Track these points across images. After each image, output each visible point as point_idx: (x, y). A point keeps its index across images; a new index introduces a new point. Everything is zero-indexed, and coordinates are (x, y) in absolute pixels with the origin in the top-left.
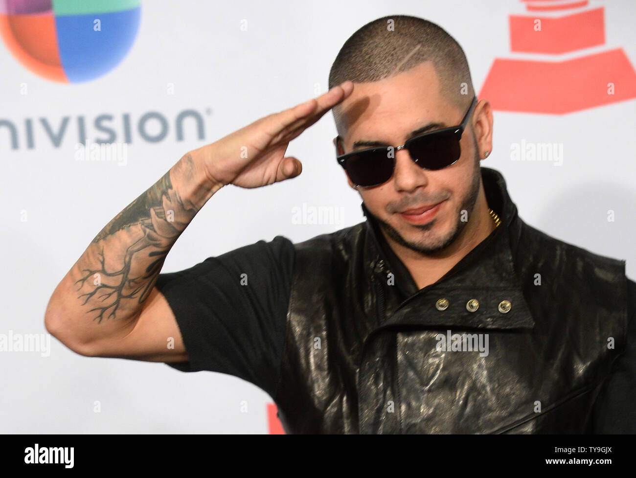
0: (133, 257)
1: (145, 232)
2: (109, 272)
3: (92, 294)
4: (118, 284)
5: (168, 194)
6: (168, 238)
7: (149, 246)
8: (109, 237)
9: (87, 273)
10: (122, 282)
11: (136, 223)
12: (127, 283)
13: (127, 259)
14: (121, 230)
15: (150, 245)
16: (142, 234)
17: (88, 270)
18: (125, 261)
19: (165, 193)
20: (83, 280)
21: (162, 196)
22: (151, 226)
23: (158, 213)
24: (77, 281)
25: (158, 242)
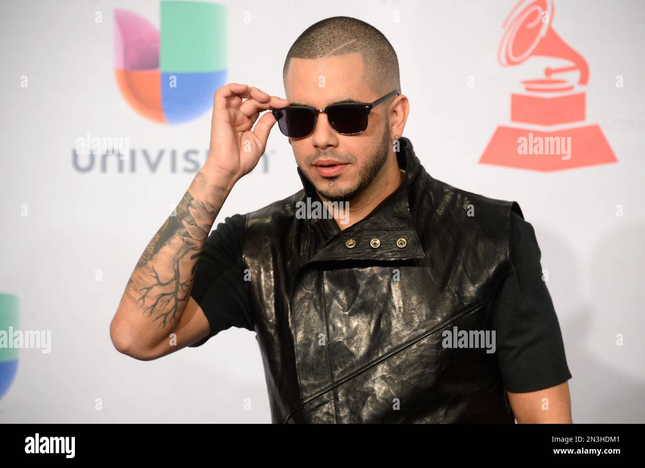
0: (180, 263)
1: (183, 240)
2: (164, 282)
3: (154, 306)
4: (173, 290)
5: (192, 205)
6: (200, 240)
7: (188, 251)
8: (155, 256)
9: (145, 291)
10: (176, 287)
11: (174, 236)
12: (180, 287)
13: (176, 267)
14: (163, 247)
15: (190, 249)
16: (181, 242)
17: (145, 288)
18: (174, 269)
19: (189, 205)
20: (143, 298)
21: (187, 208)
22: (186, 235)
23: (189, 222)
24: (138, 299)
25: (194, 246)
